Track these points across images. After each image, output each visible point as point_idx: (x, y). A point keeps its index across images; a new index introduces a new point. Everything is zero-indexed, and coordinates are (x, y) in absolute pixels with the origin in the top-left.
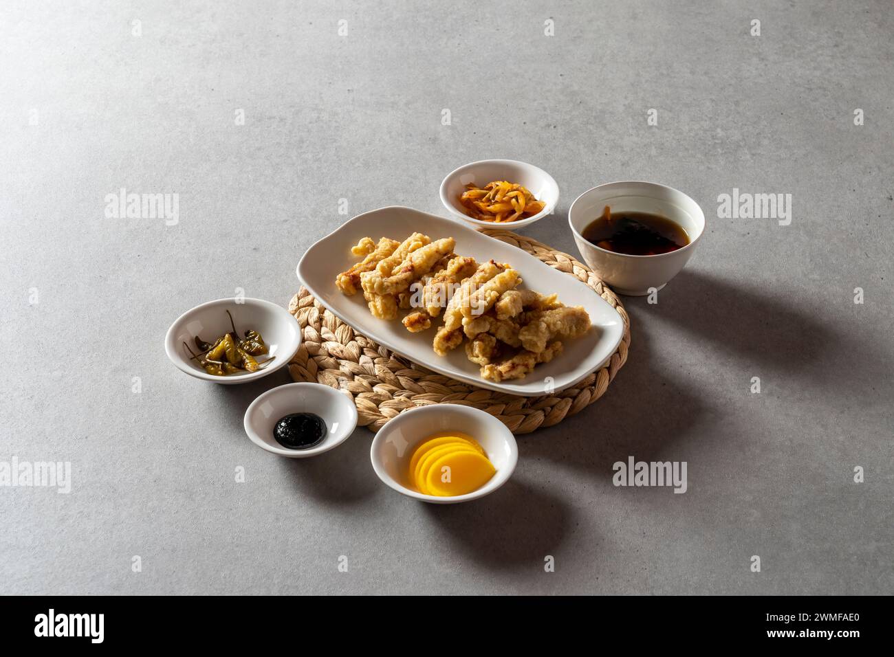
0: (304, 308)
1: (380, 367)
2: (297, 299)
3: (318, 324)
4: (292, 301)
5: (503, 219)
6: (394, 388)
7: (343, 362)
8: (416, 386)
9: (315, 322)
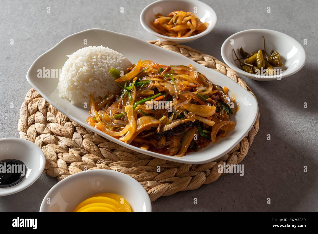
0: (36, 99)
1: (87, 141)
2: (31, 93)
3: (44, 110)
4: (28, 94)
5: (182, 35)
6: (97, 157)
7: (61, 138)
8: (112, 156)
9: (43, 109)
